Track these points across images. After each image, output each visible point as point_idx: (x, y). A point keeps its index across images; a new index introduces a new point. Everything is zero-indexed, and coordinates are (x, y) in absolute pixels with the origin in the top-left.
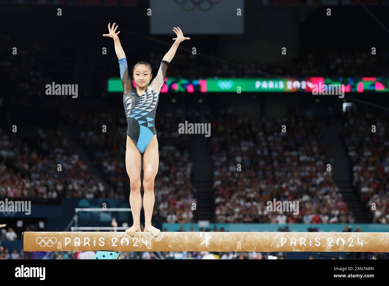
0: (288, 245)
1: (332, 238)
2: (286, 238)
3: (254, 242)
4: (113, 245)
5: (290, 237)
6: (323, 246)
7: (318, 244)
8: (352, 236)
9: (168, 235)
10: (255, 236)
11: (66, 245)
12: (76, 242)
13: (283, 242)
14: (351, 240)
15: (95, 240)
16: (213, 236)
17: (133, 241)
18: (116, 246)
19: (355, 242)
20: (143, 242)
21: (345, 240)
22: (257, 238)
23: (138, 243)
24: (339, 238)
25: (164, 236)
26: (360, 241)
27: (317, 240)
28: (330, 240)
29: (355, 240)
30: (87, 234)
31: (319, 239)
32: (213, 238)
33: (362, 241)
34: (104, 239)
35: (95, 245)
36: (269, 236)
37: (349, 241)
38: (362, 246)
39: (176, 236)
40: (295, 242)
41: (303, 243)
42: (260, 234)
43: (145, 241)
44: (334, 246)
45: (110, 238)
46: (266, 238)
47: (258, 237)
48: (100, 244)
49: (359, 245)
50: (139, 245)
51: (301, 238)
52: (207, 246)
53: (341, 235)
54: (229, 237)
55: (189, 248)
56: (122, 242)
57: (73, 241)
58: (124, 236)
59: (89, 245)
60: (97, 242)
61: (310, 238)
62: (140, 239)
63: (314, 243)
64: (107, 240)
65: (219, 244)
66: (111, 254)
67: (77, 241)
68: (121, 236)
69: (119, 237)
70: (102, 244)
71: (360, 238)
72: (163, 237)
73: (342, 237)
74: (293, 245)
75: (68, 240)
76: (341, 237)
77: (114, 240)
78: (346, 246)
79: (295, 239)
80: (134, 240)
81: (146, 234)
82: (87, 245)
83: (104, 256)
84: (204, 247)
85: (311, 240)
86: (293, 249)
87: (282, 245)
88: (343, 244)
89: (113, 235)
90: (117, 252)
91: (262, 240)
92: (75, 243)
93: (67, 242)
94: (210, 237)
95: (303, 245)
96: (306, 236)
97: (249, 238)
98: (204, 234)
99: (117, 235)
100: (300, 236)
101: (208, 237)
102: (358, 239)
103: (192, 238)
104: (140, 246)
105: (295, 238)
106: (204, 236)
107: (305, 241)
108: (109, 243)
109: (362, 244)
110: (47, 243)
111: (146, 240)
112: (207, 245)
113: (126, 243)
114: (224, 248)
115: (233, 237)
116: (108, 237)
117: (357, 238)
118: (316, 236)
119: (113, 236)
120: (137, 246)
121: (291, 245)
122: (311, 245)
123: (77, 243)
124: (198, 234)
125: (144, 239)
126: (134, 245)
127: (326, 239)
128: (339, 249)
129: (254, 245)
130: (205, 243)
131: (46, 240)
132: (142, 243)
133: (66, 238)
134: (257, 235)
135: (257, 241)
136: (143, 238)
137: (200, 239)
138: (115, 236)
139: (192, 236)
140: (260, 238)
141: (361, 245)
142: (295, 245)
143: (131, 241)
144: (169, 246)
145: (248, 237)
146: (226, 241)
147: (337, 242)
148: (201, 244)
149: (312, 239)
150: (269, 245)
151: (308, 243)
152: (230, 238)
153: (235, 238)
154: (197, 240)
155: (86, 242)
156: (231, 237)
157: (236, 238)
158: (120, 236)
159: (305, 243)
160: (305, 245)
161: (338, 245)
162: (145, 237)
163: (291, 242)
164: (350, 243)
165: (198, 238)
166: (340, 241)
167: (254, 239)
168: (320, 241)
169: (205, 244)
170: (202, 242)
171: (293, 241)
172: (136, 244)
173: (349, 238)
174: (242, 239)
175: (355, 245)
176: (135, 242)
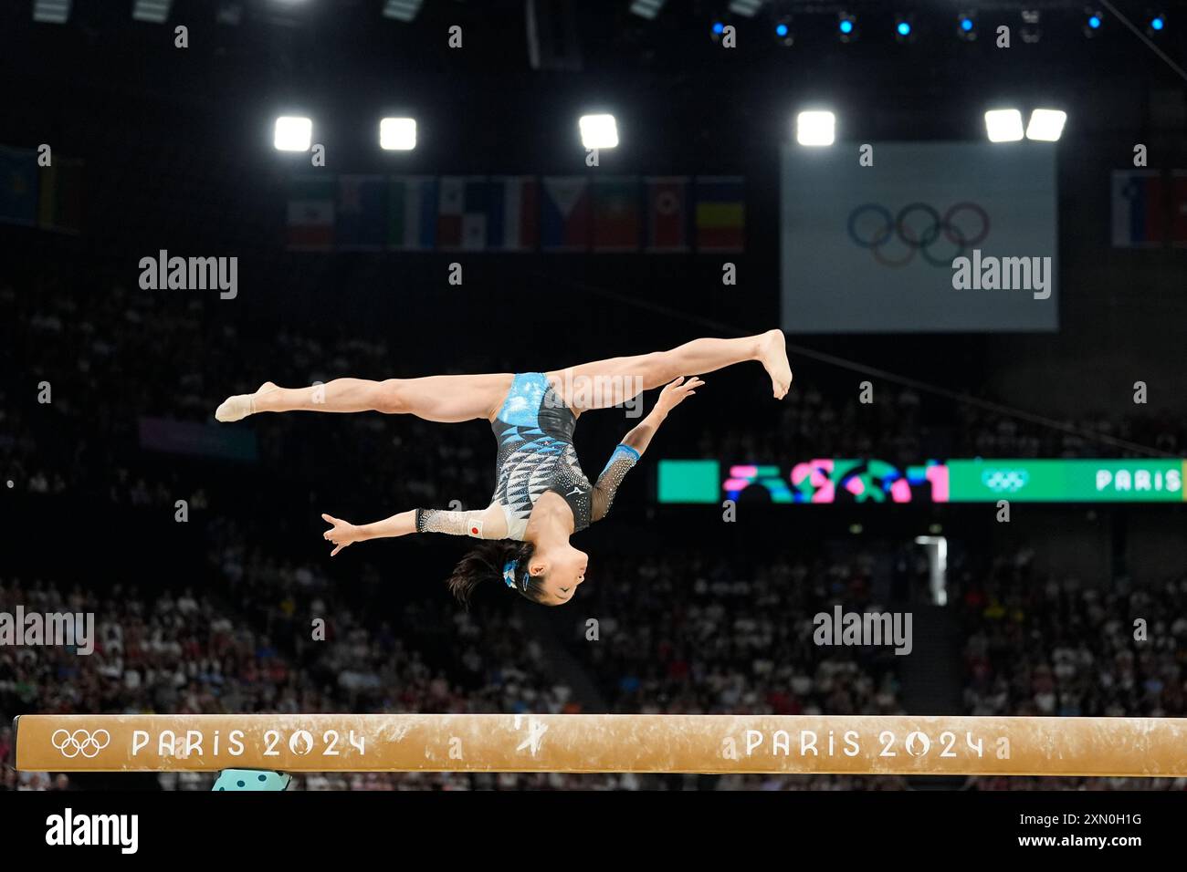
0: (767, 752)
1: (892, 732)
2: (762, 731)
3: (668, 744)
4: (268, 752)
5: (772, 727)
6: (868, 757)
7: (852, 749)
8: (950, 728)
9: (422, 723)
10: (672, 725)
11: (134, 753)
12: (164, 742)
13: (752, 742)
14: (948, 739)
15: (216, 738)
16: (552, 726)
17: (326, 741)
18: (277, 753)
19: (960, 745)
20: (353, 743)
21: (931, 738)
22: (676, 733)
23: (337, 744)
24: (915, 734)
25: (413, 726)
26: (974, 742)
27: (851, 737)
28: (888, 737)
29: (961, 738)
30: (197, 722)
31: (857, 736)
32: (553, 731)
33: (980, 741)
34: (242, 735)
35: (216, 753)
36: (713, 727)
37: (943, 742)
38: (980, 755)
39: (446, 726)
40: (787, 742)
41: (811, 746)
42: (687, 719)
43: (357, 740)
44: (899, 755)
45: (261, 731)
46: (702, 732)
47: (682, 728)
48: (231, 750)
49: (970, 752)
50: (342, 751)
51: (804, 733)
52: (533, 755)
53: (919, 724)
54: (597, 728)
55: (482, 760)
56: (293, 741)
57: (154, 740)
58: (299, 726)
59: (201, 753)
60: (224, 743)
61: (831, 733)
62: (346, 734)
63: (840, 745)
64: (251, 739)
65: (569, 748)
66: (262, 778)
67: (167, 739)
68: (292, 726)
69: (285, 727)
70: (236, 748)
71: (974, 731)
72: (410, 728)
73: (923, 730)
74: (781, 751)
75: (141, 739)
76: (919, 729)
77: (272, 738)
78: (934, 756)
79: (786, 734)
80: (328, 737)
81: (361, 720)
82: (194, 751)
83: (241, 784)
84: (526, 757)
85: (831, 739)
86: (780, 765)
87: (749, 753)
88: (926, 749)
89: (268, 724)
90: (280, 773)
91: (691, 736)
92: (162, 744)
93: (138, 743)
94: (545, 728)
95: (809, 752)
96: (820, 726)
97: (655, 731)
98: (527, 719)
99: (279, 723)
100: (802, 726)
101: (537, 728)
102: (969, 735)
103: (493, 732)
104: (345, 756)
105: (788, 732)
106: (525, 726)
107: (815, 741)
108: (257, 746)
109: (979, 749)
110: (82, 747)
111: (363, 738)
112: (533, 750)
113: (305, 744)
114: (582, 761)
115: (608, 729)
116: (256, 728)
117: (966, 732)
118: (846, 725)
119: (269, 727)
120: (337, 753)
121: (775, 753)
122: (831, 754)
123: (167, 745)
124: (508, 721)
125: (356, 734)
126: (328, 752)
127: (876, 736)
128: (913, 764)
129: (668, 751)
130: (530, 746)
131: (81, 737)
132: (352, 747)
133: (136, 733)
134: (678, 723)
135: (677, 739)
136: (352, 732)
137: (515, 733)
138: (275, 727)
139: (492, 725)
140: (686, 731)
141: (977, 753)
142: (787, 753)
143: (318, 739)
144: (427, 756)
145: (652, 728)
146: (587, 740)
147: (909, 743)
148: (519, 748)
149: (834, 735)
150: (712, 752)
151: (823, 748)
152: (600, 731)
153: (615, 733)
154: (507, 737)
155: (191, 744)
156: (603, 729)
157: (618, 732)
158: (289, 726)
159: (815, 746)
160: (816, 754)
161: (909, 752)
162: (360, 728)
163: (776, 745)
164: (943, 747)
165: (510, 730)
166: (917, 742)
167: (670, 733)
168: (859, 741)
169: (528, 749)
170: (521, 742)
171: (782, 740)
172: (332, 750)
173: (943, 731)
174: (633, 734)
175: (960, 753)
176: (330, 742)
